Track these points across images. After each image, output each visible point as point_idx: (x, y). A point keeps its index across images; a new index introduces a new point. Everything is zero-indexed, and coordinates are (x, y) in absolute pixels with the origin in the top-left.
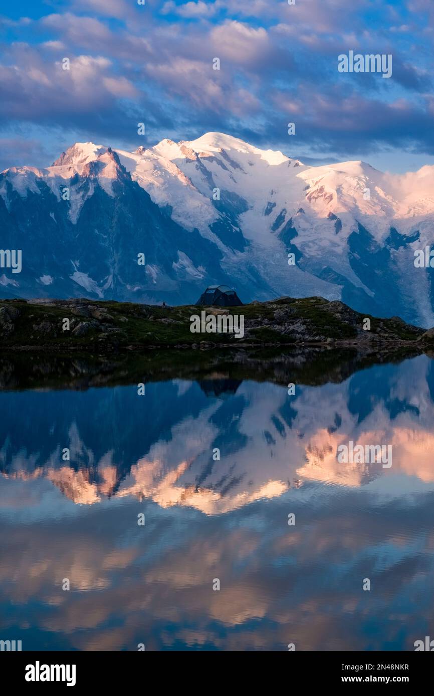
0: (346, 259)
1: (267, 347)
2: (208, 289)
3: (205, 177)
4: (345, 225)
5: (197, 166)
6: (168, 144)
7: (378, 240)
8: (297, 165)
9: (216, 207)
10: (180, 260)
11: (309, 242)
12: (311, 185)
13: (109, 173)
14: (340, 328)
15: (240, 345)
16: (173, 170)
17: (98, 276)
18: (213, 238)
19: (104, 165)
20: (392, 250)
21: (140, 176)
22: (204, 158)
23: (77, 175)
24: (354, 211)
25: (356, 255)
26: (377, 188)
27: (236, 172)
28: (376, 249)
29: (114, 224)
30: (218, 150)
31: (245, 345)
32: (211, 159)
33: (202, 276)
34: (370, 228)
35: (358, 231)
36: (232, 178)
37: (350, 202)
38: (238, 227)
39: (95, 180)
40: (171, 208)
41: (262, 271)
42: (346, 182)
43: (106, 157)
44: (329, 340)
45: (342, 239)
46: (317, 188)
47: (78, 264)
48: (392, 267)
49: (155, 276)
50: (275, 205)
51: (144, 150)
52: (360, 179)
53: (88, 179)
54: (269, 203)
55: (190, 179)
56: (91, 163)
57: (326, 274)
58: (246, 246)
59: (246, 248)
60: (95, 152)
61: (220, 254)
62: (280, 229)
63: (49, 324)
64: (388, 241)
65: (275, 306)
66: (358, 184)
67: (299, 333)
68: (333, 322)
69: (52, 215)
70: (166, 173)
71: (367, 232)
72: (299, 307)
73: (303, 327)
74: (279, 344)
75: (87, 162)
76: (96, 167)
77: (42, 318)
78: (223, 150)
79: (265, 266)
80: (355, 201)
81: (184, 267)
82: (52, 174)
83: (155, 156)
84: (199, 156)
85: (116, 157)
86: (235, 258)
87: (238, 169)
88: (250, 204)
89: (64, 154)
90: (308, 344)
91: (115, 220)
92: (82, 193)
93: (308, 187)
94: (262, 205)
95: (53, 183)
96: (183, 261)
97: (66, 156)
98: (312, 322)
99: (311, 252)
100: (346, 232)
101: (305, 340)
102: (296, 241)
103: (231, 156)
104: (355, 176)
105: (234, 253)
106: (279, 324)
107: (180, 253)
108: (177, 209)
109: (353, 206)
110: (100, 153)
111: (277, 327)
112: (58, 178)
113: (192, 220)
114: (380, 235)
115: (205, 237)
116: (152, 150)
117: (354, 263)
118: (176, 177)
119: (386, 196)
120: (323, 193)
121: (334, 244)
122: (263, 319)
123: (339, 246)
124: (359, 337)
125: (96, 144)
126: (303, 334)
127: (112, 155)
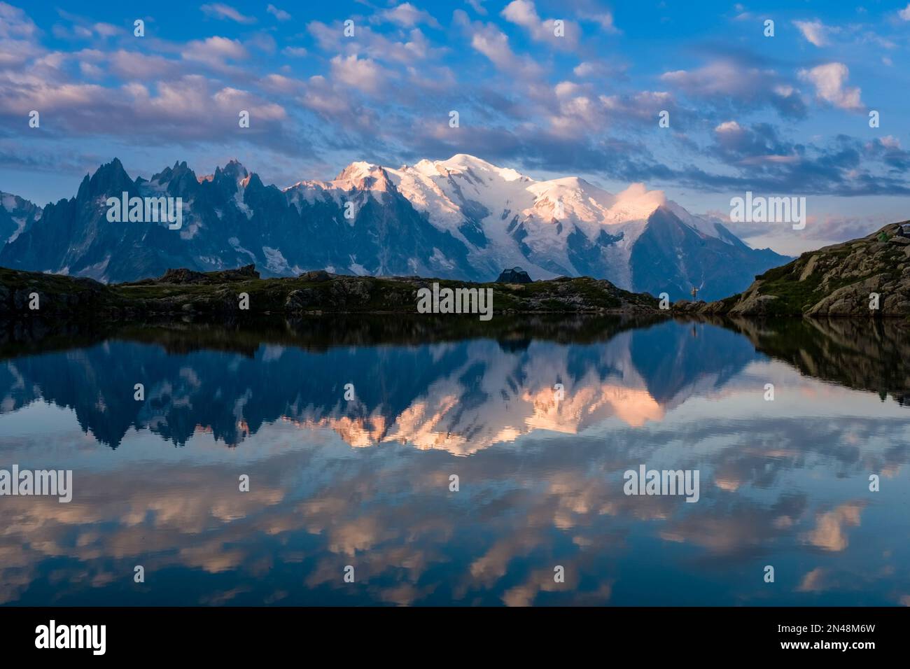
0: (566, 254)
1: (555, 314)
2: (505, 270)
3: (455, 189)
4: (565, 228)
5: (448, 181)
6: (426, 164)
7: (591, 240)
8: (527, 180)
9: (464, 213)
10: (435, 255)
11: (537, 241)
12: (539, 196)
13: (379, 187)
14: (608, 300)
15: (537, 312)
16: (429, 184)
17: (371, 264)
18: (461, 237)
19: (375, 180)
20: (602, 247)
21: (404, 189)
22: (454, 175)
23: (354, 188)
24: (572, 216)
25: (573, 251)
26: (590, 199)
27: (479, 186)
28: (589, 246)
29: (383, 226)
30: (465, 168)
31: (540, 312)
32: (459, 175)
33: (453, 267)
34: (584, 230)
35: (575, 232)
36: (476, 190)
37: (569, 209)
38: (481, 229)
39: (369, 192)
40: (429, 213)
41: (500, 264)
42: (566, 193)
43: (377, 174)
44: (602, 309)
45: (562, 239)
46: (543, 198)
47: (355, 258)
48: (603, 261)
49: (415, 267)
50: (510, 211)
51: (407, 167)
52: (577, 191)
53: (363, 191)
54: (505, 210)
55: (443, 191)
56: (365, 178)
57: (549, 265)
58: (486, 243)
59: (487, 245)
60: (369, 170)
61: (466, 250)
62: (514, 231)
63: (396, 294)
64: (599, 240)
65: (558, 283)
66: (575, 195)
67: (578, 304)
68: (603, 295)
69: (335, 219)
70: (425, 186)
71: (583, 233)
72: (576, 284)
73: (580, 300)
74: (564, 312)
75: (363, 177)
76: (369, 181)
77: (391, 290)
78: (469, 168)
79: (502, 259)
80: (573, 208)
81: (439, 260)
82: (334, 187)
83: (416, 173)
84: (450, 173)
85: (385, 174)
86: (479, 254)
87: (481, 184)
88: (490, 211)
89: (344, 171)
90: (585, 312)
91: (385, 223)
92: (358, 202)
93: (536, 198)
94: (499, 211)
95: (335, 194)
96: (438, 256)
97: (346, 173)
98: (587, 295)
99: (538, 248)
100: (565, 233)
101: (583, 309)
102: (526, 240)
103: (476, 173)
104: (572, 189)
105: (478, 249)
106: (562, 297)
107: (435, 249)
108: (433, 215)
109: (571, 213)
110: (372, 170)
111: (561, 299)
112: (340, 190)
113: (445, 223)
114: (593, 236)
115: (455, 237)
116: (413, 167)
117: (572, 258)
118: (432, 189)
119: (597, 204)
120: (548, 203)
121: (556, 242)
122: (550, 292)
123: (560, 244)
124: (623, 307)
125: (370, 163)
126: (581, 304)
127: (382, 172)
